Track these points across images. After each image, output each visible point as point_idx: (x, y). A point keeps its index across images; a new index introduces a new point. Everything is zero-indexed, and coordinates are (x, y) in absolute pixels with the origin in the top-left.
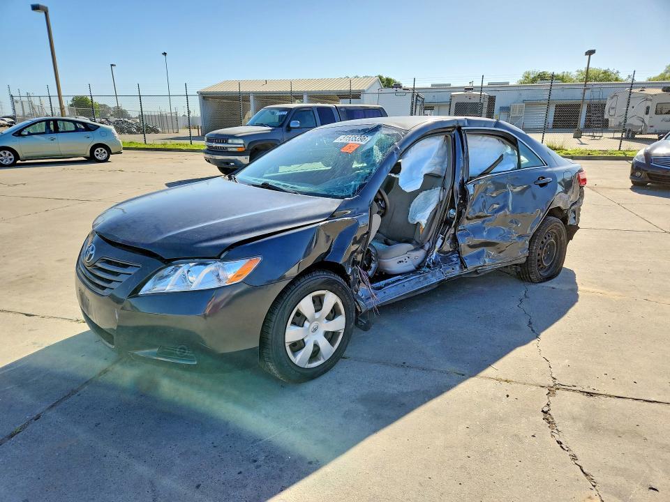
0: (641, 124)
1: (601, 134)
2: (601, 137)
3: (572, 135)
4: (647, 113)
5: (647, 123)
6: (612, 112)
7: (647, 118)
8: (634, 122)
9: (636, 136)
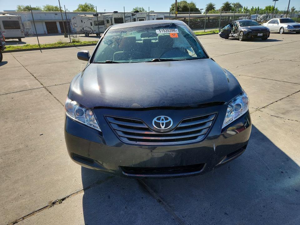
0: (90, 30)
1: (76, 35)
2: (76, 36)
3: (63, 36)
4: (92, 25)
5: (93, 29)
6: (76, 25)
7: (92, 27)
8: (86, 29)
9: (90, 35)
